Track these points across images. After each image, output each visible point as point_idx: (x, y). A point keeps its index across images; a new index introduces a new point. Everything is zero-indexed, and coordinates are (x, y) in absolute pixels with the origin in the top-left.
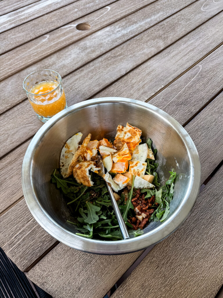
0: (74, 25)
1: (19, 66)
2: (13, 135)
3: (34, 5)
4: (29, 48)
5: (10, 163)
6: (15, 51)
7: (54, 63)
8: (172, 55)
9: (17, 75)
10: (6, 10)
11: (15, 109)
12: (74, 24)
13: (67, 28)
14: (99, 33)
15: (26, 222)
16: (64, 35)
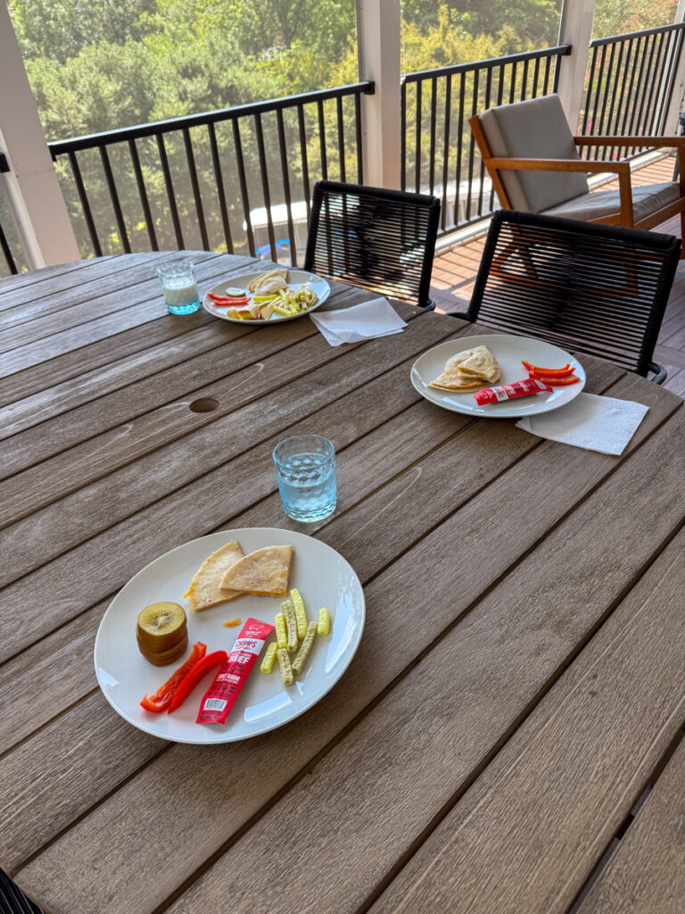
0: (186, 403)
1: (63, 488)
2: (31, 620)
3: (112, 367)
4: (89, 452)
5: (17, 673)
6: (58, 458)
7: (134, 480)
8: (367, 452)
9: (57, 505)
10: (54, 378)
11: (44, 570)
12: (186, 401)
13: (171, 409)
14: (234, 416)
15: (30, 781)
16: (164, 422)
